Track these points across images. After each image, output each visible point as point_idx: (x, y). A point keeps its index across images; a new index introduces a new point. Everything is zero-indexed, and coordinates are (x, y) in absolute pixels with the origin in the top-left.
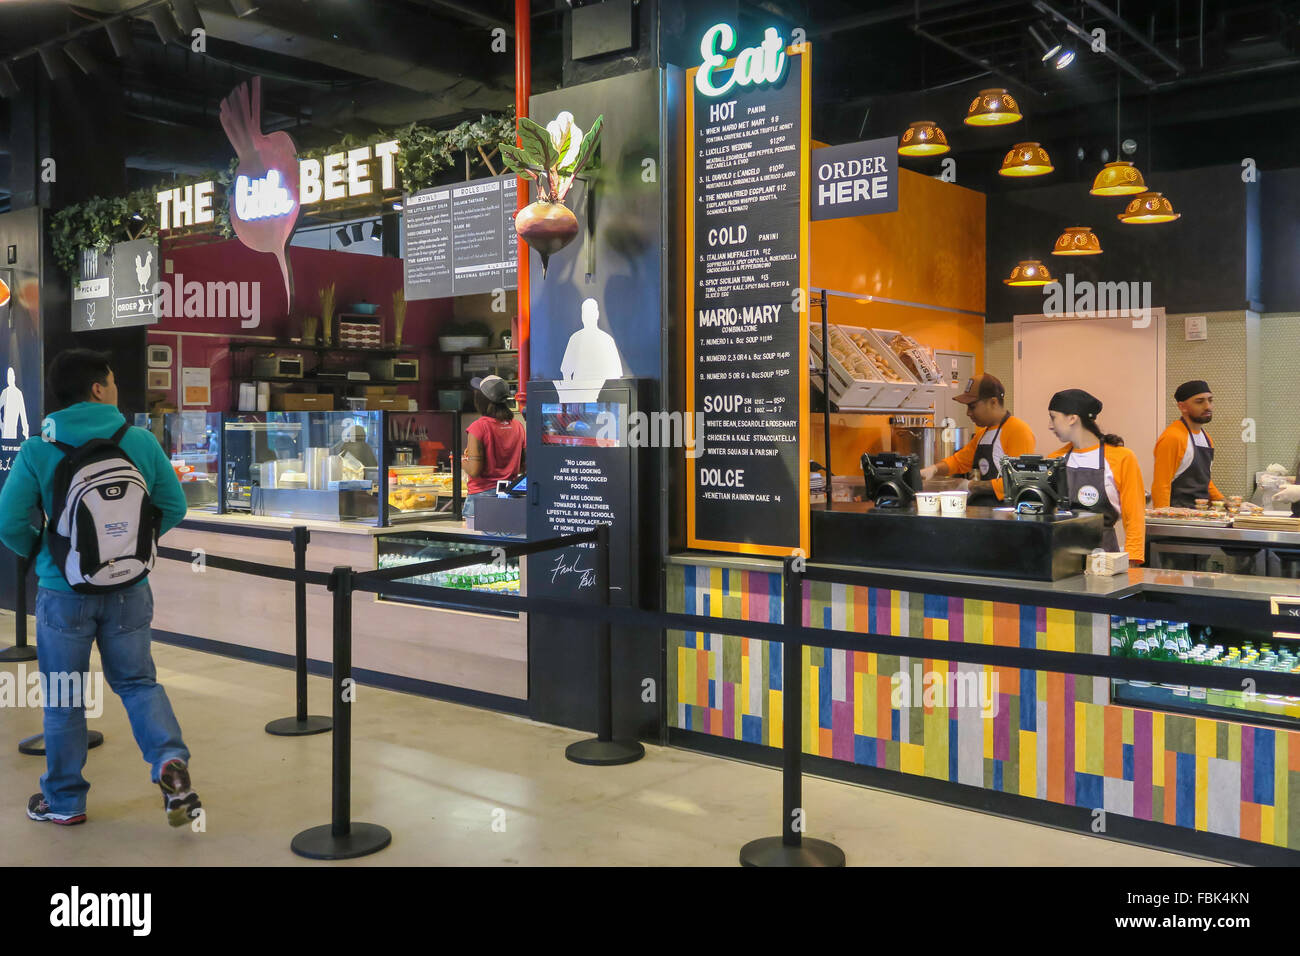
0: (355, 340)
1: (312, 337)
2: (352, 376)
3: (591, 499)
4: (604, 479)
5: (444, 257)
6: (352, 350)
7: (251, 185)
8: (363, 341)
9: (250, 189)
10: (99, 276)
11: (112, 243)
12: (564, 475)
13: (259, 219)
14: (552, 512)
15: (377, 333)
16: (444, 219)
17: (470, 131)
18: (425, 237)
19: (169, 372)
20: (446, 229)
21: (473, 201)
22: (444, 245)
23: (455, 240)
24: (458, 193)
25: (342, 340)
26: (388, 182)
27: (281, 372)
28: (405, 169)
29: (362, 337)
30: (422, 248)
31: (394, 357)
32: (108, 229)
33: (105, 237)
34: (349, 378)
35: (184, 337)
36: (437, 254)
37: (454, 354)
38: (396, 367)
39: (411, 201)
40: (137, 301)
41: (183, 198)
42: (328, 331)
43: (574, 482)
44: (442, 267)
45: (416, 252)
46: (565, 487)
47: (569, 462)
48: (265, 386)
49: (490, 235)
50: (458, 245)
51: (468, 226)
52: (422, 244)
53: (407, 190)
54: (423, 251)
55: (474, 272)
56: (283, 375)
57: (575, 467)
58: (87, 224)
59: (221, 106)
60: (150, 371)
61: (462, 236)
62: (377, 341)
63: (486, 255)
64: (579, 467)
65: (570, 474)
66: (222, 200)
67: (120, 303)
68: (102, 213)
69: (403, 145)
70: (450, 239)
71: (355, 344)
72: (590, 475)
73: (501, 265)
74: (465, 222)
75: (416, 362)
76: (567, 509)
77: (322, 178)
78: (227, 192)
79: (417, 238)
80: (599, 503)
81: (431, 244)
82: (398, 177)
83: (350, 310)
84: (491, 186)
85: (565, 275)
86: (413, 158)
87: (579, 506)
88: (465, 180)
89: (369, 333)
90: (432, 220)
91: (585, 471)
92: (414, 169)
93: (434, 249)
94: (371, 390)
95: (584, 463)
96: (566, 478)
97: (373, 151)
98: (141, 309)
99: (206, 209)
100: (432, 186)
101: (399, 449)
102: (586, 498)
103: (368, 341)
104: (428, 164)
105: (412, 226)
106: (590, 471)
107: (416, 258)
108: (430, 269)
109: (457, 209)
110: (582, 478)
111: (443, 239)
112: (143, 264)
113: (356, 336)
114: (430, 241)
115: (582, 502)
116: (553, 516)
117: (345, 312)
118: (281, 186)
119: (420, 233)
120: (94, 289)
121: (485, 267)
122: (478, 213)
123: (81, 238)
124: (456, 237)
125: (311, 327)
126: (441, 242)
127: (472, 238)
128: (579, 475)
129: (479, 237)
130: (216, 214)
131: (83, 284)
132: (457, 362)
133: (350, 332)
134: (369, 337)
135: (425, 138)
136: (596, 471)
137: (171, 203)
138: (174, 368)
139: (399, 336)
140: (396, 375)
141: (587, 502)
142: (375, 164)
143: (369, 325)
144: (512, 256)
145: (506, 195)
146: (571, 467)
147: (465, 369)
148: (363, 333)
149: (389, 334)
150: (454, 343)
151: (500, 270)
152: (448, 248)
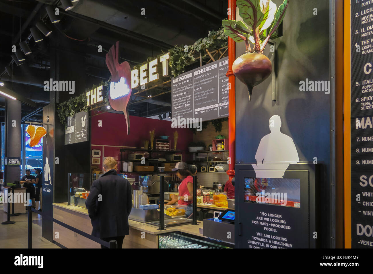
0: (161, 148)
1: (147, 147)
2: (160, 160)
3: (279, 238)
4: (289, 228)
5: (189, 105)
6: (160, 151)
7: (115, 85)
8: (164, 148)
9: (115, 87)
10: (72, 125)
11: (75, 113)
12: (259, 221)
13: (118, 98)
14: (251, 242)
15: (168, 146)
16: (190, 86)
17: (202, 42)
18: (181, 96)
19: (100, 158)
20: (191, 91)
21: (203, 76)
22: (190, 99)
23: (195, 96)
24: (196, 73)
25: (157, 148)
26: (165, 73)
27: (136, 158)
28: (172, 65)
29: (164, 147)
30: (180, 101)
31: (174, 154)
32: (74, 108)
33: (73, 111)
34: (159, 160)
35: (105, 147)
36: (186, 104)
37: (193, 153)
38: (175, 157)
39: (175, 81)
40: (81, 133)
41: (93, 94)
42: (152, 145)
43: (266, 226)
44: (189, 109)
45: (177, 104)
46: (260, 229)
47: (263, 214)
48: (131, 163)
49: (212, 91)
50: (196, 98)
51: (201, 88)
52: (180, 100)
53: (173, 76)
54: (180, 103)
55: (204, 110)
56: (137, 160)
57: (267, 217)
58: (68, 107)
59: (106, 56)
60: (93, 158)
61: (198, 93)
62: (168, 148)
63: (210, 101)
64: (270, 217)
65: (263, 221)
66: (106, 92)
67: (77, 134)
68: (72, 103)
69: (171, 54)
70: (192, 96)
71: (161, 149)
72: (278, 223)
73: (217, 105)
74: (199, 87)
75: (181, 155)
76: (261, 242)
77: (139, 76)
78: (108, 89)
79: (177, 97)
80: (284, 242)
81: (183, 99)
82: (169, 70)
83: (160, 138)
84: (214, 66)
85: (258, 103)
86: (176, 59)
87: (270, 242)
88: (200, 66)
89: (166, 145)
90: (184, 88)
91: (274, 220)
92: (176, 65)
93: (184, 101)
94: (166, 164)
95: (273, 215)
96: (261, 223)
97: (159, 60)
98: (83, 136)
99: (100, 96)
100: (184, 72)
101: (175, 184)
102: (275, 237)
103: (165, 148)
104: (182, 63)
105: (175, 92)
106: (278, 221)
107: (177, 106)
108: (183, 111)
109: (196, 81)
110: (272, 225)
111: (189, 96)
112: (83, 120)
113: (161, 147)
114: (183, 98)
115: (272, 240)
116: (251, 244)
117: (158, 139)
118: (125, 84)
119: (179, 95)
120: (71, 130)
121: (210, 107)
122: (206, 81)
123: (66, 112)
124: (195, 94)
125: (147, 143)
126: (188, 98)
127: (203, 94)
128: (270, 223)
129: (206, 93)
130: (104, 98)
131: (68, 128)
132: (194, 156)
133: (159, 145)
134: (166, 147)
135: (181, 49)
136: (282, 222)
137: (90, 96)
138: (101, 157)
139: (175, 147)
140: (174, 160)
141: (275, 240)
142: (159, 66)
143: (166, 143)
144: (223, 100)
145: (221, 70)
146: (263, 217)
147: (197, 158)
148: (164, 146)
149: (172, 146)
150: (194, 149)
151: (217, 108)
152: (191, 101)
